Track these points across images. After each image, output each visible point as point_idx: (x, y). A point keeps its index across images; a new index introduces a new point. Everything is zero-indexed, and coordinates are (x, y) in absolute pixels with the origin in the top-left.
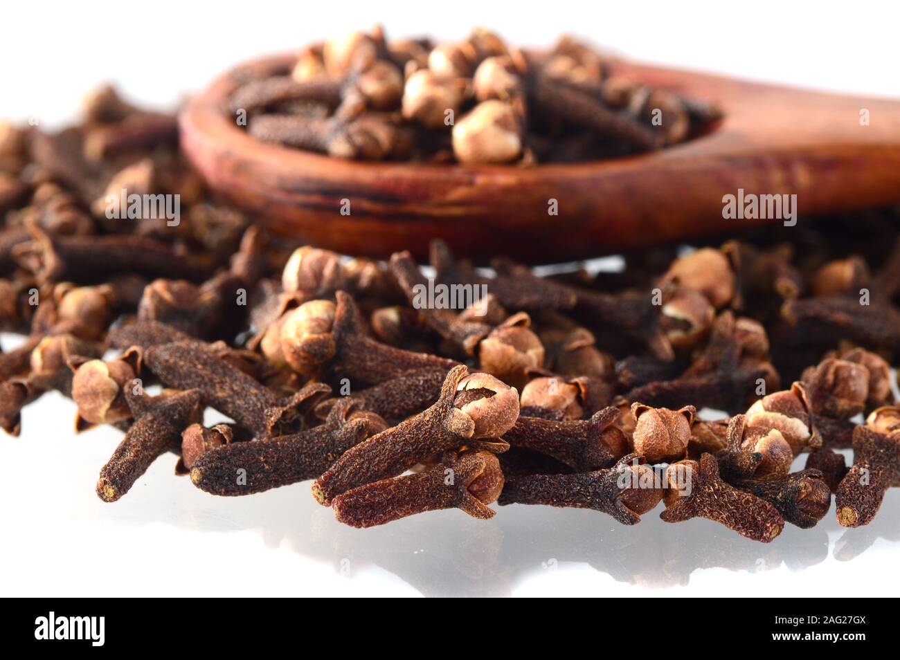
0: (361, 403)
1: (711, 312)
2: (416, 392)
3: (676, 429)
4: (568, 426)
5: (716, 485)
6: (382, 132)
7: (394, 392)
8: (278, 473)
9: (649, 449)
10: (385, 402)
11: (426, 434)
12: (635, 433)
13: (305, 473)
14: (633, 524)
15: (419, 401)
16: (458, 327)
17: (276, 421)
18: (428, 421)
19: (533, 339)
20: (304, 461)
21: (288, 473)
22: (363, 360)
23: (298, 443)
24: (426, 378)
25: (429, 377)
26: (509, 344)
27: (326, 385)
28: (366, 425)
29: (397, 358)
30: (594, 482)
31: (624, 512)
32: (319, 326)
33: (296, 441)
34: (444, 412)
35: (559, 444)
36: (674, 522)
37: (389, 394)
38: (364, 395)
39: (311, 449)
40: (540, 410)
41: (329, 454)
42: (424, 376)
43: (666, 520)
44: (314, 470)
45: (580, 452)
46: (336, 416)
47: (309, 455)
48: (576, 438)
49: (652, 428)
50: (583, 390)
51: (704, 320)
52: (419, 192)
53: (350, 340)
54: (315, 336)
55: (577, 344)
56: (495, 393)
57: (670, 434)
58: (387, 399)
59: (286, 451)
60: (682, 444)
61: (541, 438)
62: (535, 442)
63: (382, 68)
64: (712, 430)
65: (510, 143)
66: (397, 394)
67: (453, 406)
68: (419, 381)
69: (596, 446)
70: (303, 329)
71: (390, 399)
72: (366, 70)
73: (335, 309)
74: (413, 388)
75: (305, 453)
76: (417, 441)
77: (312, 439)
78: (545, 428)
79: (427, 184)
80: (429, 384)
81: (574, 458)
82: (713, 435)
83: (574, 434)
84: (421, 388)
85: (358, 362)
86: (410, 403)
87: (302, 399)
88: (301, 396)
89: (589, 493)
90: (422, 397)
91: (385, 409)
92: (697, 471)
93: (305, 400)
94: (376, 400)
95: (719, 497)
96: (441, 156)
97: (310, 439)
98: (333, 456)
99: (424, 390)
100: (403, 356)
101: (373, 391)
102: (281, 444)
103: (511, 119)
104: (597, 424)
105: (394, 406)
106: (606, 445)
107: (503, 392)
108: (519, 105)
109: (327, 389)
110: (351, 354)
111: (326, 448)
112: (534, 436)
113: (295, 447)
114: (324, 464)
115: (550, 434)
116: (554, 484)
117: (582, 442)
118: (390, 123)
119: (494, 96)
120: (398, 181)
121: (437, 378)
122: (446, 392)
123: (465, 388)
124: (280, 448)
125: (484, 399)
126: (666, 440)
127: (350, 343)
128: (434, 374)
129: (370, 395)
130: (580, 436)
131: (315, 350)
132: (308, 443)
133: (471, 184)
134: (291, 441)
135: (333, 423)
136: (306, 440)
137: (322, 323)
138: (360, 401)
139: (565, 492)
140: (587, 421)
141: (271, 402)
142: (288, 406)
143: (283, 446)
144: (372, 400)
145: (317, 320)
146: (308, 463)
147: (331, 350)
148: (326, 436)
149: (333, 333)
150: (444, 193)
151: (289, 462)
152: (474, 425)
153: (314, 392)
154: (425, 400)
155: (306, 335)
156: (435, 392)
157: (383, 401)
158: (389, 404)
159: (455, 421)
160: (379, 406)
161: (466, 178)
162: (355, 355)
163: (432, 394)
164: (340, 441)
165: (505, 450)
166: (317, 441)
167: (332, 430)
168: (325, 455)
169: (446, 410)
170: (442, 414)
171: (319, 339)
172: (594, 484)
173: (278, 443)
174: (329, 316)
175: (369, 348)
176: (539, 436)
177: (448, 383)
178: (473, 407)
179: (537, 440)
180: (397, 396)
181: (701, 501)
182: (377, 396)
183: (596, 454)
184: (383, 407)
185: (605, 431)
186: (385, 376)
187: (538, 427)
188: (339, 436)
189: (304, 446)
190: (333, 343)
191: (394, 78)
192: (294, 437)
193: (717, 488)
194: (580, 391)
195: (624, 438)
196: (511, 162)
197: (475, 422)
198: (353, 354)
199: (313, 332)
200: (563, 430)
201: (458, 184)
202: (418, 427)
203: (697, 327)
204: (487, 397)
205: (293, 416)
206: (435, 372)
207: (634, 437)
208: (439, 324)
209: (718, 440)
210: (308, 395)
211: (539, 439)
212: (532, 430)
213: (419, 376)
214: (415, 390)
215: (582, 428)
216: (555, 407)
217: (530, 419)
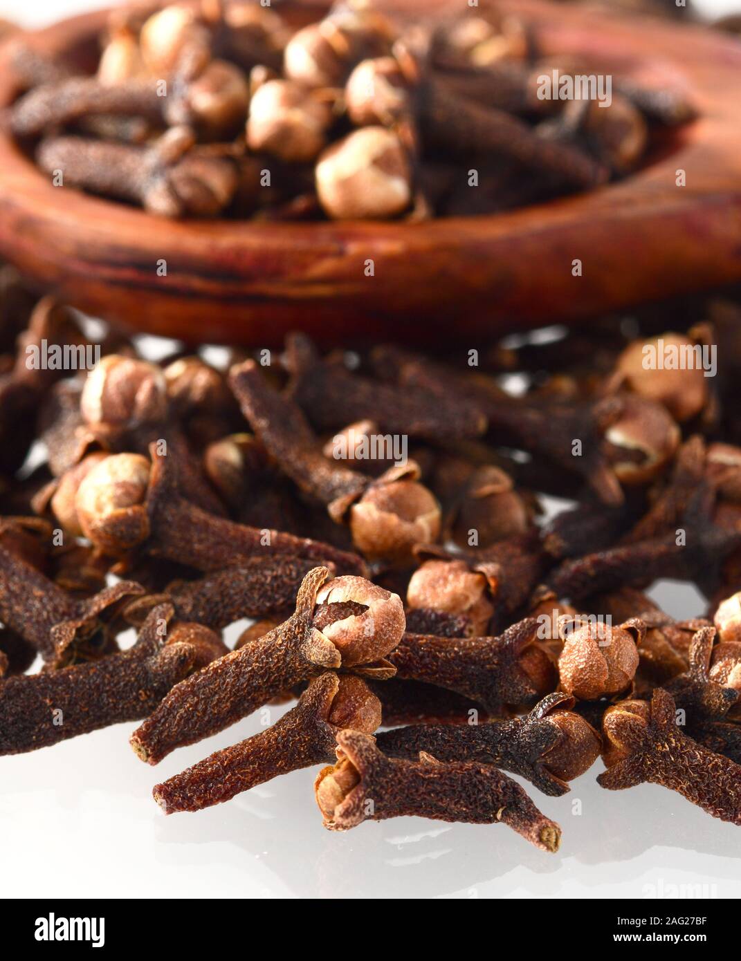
0: (187, 604)
1: (674, 433)
2: (261, 592)
3: (617, 658)
4: (471, 648)
5: (673, 740)
6: (218, 181)
7: (232, 592)
8: (71, 719)
9: (580, 686)
10: (220, 605)
11: (278, 662)
12: (562, 659)
13: (109, 719)
14: (559, 795)
15: (265, 606)
16: (322, 477)
17: (66, 646)
18: (281, 645)
19: (425, 498)
20: (106, 702)
21: (84, 720)
22: (189, 542)
23: (98, 676)
24: (275, 573)
25: (280, 572)
26: (390, 511)
27: (137, 584)
28: (190, 654)
29: (234, 538)
30: (505, 738)
31: (548, 781)
32: (127, 494)
33: (95, 673)
34: (301, 633)
35: (459, 675)
36: (616, 789)
37: (225, 593)
38: (192, 592)
39: (115, 685)
40: (433, 616)
41: (141, 691)
42: (273, 570)
43: (605, 786)
44: (121, 714)
45: (489, 685)
46: (150, 633)
47: (113, 693)
48: (483, 667)
49: (584, 656)
50: (492, 583)
51: (664, 447)
52: (268, 265)
53: (170, 514)
54: (121, 511)
55: (487, 489)
56: (367, 608)
57: (609, 665)
58: (223, 601)
59: (81, 689)
60: (626, 676)
61: (434, 668)
62: (426, 673)
63: (220, 71)
64: (670, 641)
65: (396, 189)
66: (236, 594)
67: (311, 626)
68: (266, 577)
69: (510, 677)
70: (104, 499)
71: (226, 600)
72: (195, 77)
73: (148, 468)
74: (257, 586)
75: (107, 692)
76: (268, 671)
77: (118, 671)
78: (440, 652)
79: (280, 255)
80: (279, 582)
81: (481, 693)
82: (672, 650)
83: (480, 660)
84: (268, 588)
85: (182, 544)
86: (253, 608)
87: (103, 606)
88: (102, 601)
89: (498, 753)
90: (269, 601)
91: (219, 615)
92: (646, 718)
93: (108, 608)
94: (208, 601)
95: (676, 758)
96: (300, 204)
97: (114, 670)
98: (146, 694)
99: (272, 590)
100: (243, 535)
101: (203, 587)
102: (74, 678)
103: (397, 156)
104: (511, 644)
105: (232, 610)
106: (525, 674)
107: (380, 603)
108: (407, 133)
109: (139, 590)
110: (172, 532)
111: (136, 684)
112: (425, 666)
113: (94, 682)
114: (134, 706)
115: (447, 661)
116: (449, 741)
117: (491, 670)
118: (229, 159)
119: (372, 120)
120: (240, 252)
121: (291, 574)
122: (302, 604)
123: (326, 601)
124: (73, 685)
125: (352, 617)
126: (603, 673)
127: (170, 518)
128: (287, 567)
129: (199, 593)
130: (489, 664)
131: (122, 532)
132: (112, 676)
133: (341, 254)
134: (88, 673)
135: (146, 644)
136: (109, 673)
137: (132, 490)
138: (185, 601)
139: (465, 752)
140: (497, 638)
141: (61, 609)
142: (85, 617)
143: (76, 681)
144: (203, 601)
145: (123, 485)
146: (112, 705)
147: (144, 529)
148: (136, 667)
149: (147, 504)
150: (304, 266)
151: (86, 704)
152: (340, 656)
153: (121, 595)
154: (274, 605)
155: (109, 510)
156: (287, 593)
157: (217, 603)
158: (225, 607)
159: (314, 650)
160: (211, 610)
161: (334, 246)
162: (178, 535)
163: (283, 596)
164: (156, 674)
165: (390, 676)
166: (123, 673)
167: (145, 657)
168: (134, 694)
169: (304, 630)
170: (299, 636)
171: (126, 514)
172: (504, 741)
173: (70, 677)
174: (141, 479)
175: (195, 524)
176: (432, 665)
177: (305, 592)
178: (338, 629)
179: (429, 671)
180: (236, 597)
181: (652, 764)
182: (209, 595)
183: (511, 689)
184: (218, 611)
185: (524, 653)
186: (220, 565)
187: (431, 651)
188: (154, 668)
189: (106, 681)
190: (147, 520)
191: (235, 87)
192: (92, 668)
193: (674, 745)
194: (488, 585)
195: (549, 661)
196: (397, 216)
197: (341, 652)
198: (175, 533)
199: (119, 505)
200: (465, 655)
201: (322, 255)
202: (268, 652)
203: (655, 457)
204: (356, 615)
205: (91, 630)
206: (287, 563)
207: (560, 665)
208: (296, 471)
209: (678, 656)
210: (113, 600)
211: (431, 669)
212: (422, 657)
213: (266, 568)
214: (260, 589)
215: (491, 650)
216: (453, 608)
217: (418, 639)
